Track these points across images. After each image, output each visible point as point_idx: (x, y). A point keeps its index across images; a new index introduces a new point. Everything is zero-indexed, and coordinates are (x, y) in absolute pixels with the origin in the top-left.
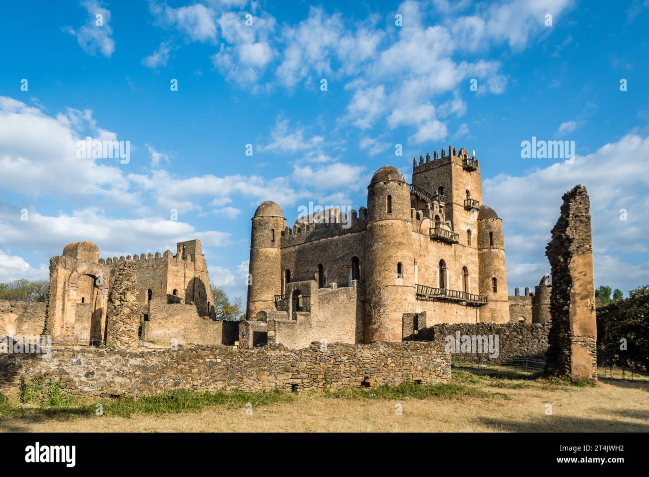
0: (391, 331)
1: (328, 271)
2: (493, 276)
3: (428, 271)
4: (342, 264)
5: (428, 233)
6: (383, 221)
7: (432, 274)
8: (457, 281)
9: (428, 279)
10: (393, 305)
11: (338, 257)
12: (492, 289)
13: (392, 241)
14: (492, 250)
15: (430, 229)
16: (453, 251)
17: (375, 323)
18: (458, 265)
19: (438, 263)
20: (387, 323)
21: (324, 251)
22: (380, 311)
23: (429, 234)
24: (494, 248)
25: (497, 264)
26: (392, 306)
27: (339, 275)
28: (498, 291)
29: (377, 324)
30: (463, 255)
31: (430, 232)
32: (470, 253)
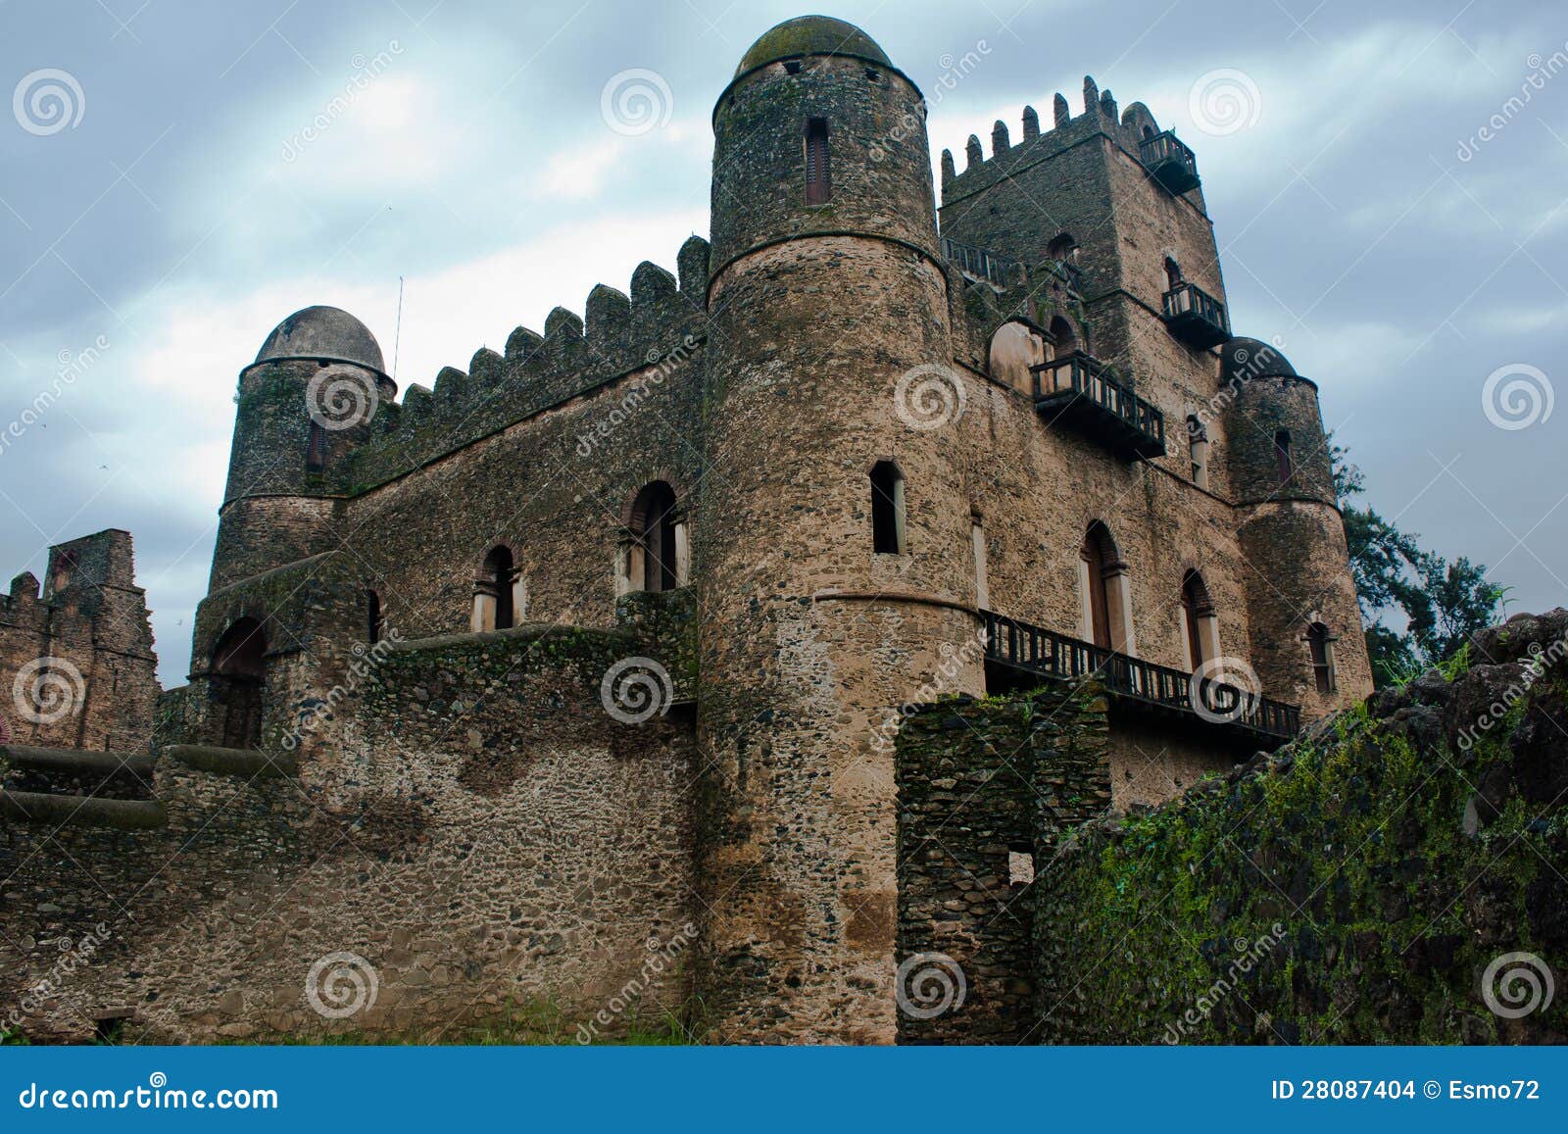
0: (841, 882)
1: (530, 574)
2: (1314, 617)
3: (1037, 567)
4: (595, 532)
5: (1025, 382)
6: (784, 247)
7: (1059, 582)
8: (1167, 630)
9: (1041, 604)
10: (854, 714)
11: (578, 499)
12: (1310, 672)
13: (839, 346)
14: (1296, 506)
15: (1035, 370)
16: (1141, 498)
17: (742, 833)
18: (1164, 559)
19: (1078, 538)
20: (818, 826)
21: (518, 482)
22: (777, 754)
23: (1029, 392)
24: (1302, 500)
25: (1321, 565)
26: (847, 721)
27: (580, 587)
28: (1338, 682)
29: (755, 837)
30: (1181, 520)
31: (1036, 382)
32: (1206, 518)
